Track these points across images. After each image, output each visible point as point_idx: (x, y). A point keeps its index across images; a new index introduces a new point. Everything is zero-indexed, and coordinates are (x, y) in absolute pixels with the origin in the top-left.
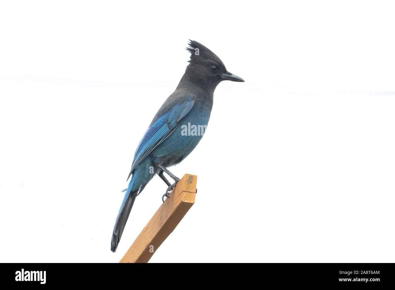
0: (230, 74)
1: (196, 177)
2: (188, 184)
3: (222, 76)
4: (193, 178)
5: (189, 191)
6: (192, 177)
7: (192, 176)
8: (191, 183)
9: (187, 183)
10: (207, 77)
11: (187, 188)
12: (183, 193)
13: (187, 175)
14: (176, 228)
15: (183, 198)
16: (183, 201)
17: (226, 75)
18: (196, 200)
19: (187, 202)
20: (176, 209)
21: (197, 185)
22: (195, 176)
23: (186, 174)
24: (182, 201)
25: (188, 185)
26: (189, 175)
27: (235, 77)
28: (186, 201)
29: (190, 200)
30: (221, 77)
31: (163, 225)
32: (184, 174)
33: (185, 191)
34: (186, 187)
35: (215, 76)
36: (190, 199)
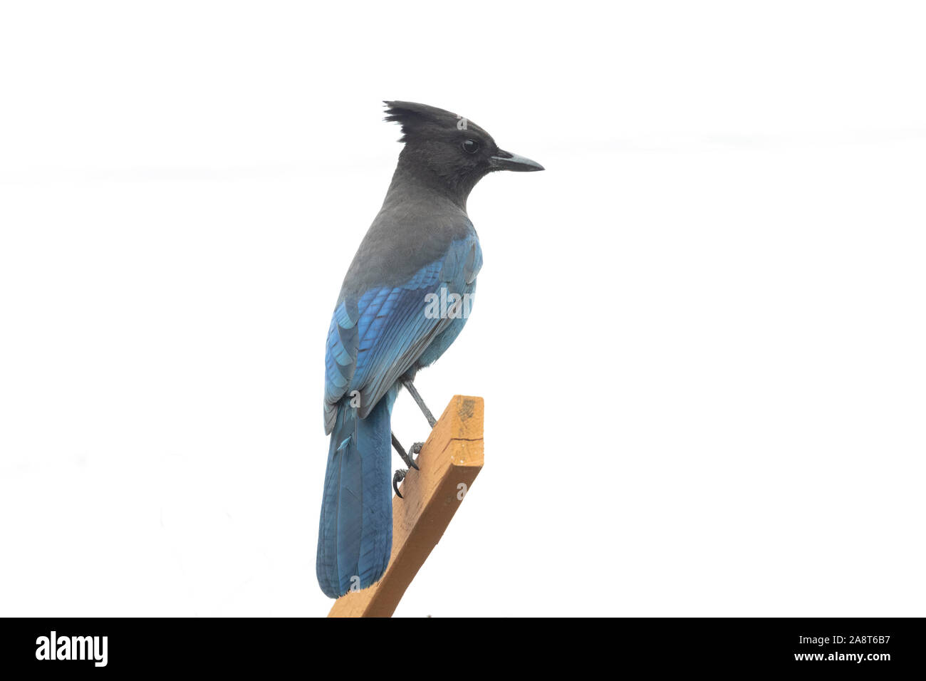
0: (509, 155)
1: (481, 400)
2: (463, 421)
3: (490, 162)
4: (475, 405)
5: (466, 438)
6: (470, 401)
7: (471, 399)
8: (470, 416)
9: (459, 419)
10: (457, 169)
11: (461, 430)
12: (453, 444)
13: (459, 397)
14: (446, 533)
15: (455, 456)
16: (455, 464)
17: (500, 158)
18: (485, 457)
19: (465, 465)
20: (439, 487)
21: (485, 419)
22: (478, 398)
23: (454, 396)
24: (452, 464)
25: (462, 423)
26: (464, 396)
27: (521, 161)
28: (462, 463)
29: (472, 461)
30: (489, 164)
31: (413, 527)
32: (450, 398)
33: (458, 437)
34: (459, 427)
35: (475, 165)
36: (470, 456)
